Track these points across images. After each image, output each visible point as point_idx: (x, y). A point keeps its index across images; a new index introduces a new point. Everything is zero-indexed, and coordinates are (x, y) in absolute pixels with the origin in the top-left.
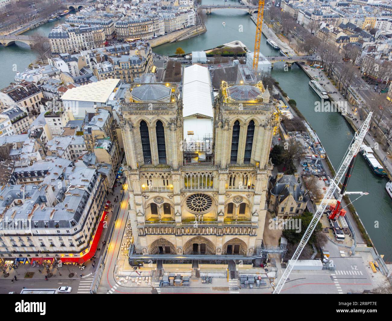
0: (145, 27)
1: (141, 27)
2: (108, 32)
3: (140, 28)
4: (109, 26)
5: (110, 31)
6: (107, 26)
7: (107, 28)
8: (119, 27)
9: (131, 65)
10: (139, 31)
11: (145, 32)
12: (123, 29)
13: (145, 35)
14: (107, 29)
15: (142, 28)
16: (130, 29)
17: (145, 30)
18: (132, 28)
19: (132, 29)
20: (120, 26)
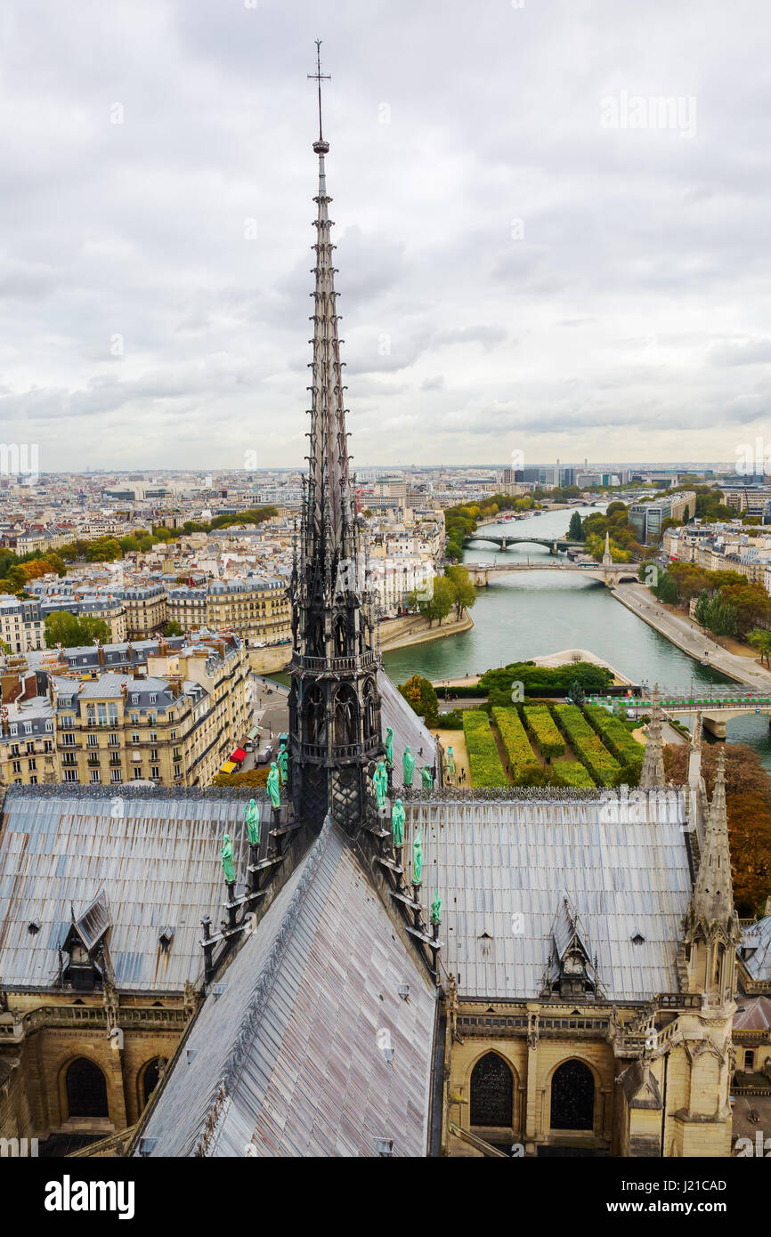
0: (264, 607)
1: (248, 606)
2: (141, 620)
3: (246, 609)
4: (148, 602)
5: (149, 619)
6: (140, 603)
7: (140, 608)
8: (179, 606)
9: (126, 713)
10: (240, 618)
11: (264, 623)
12: (189, 612)
13: (261, 631)
14: (141, 612)
15: (252, 608)
16: (211, 611)
17: (264, 615)
18: (218, 608)
19: (218, 612)
20: (182, 603)
